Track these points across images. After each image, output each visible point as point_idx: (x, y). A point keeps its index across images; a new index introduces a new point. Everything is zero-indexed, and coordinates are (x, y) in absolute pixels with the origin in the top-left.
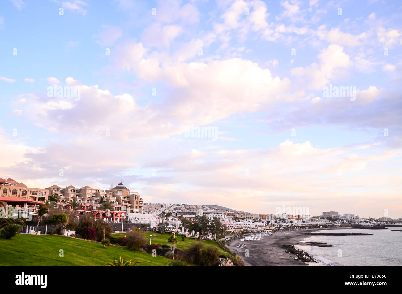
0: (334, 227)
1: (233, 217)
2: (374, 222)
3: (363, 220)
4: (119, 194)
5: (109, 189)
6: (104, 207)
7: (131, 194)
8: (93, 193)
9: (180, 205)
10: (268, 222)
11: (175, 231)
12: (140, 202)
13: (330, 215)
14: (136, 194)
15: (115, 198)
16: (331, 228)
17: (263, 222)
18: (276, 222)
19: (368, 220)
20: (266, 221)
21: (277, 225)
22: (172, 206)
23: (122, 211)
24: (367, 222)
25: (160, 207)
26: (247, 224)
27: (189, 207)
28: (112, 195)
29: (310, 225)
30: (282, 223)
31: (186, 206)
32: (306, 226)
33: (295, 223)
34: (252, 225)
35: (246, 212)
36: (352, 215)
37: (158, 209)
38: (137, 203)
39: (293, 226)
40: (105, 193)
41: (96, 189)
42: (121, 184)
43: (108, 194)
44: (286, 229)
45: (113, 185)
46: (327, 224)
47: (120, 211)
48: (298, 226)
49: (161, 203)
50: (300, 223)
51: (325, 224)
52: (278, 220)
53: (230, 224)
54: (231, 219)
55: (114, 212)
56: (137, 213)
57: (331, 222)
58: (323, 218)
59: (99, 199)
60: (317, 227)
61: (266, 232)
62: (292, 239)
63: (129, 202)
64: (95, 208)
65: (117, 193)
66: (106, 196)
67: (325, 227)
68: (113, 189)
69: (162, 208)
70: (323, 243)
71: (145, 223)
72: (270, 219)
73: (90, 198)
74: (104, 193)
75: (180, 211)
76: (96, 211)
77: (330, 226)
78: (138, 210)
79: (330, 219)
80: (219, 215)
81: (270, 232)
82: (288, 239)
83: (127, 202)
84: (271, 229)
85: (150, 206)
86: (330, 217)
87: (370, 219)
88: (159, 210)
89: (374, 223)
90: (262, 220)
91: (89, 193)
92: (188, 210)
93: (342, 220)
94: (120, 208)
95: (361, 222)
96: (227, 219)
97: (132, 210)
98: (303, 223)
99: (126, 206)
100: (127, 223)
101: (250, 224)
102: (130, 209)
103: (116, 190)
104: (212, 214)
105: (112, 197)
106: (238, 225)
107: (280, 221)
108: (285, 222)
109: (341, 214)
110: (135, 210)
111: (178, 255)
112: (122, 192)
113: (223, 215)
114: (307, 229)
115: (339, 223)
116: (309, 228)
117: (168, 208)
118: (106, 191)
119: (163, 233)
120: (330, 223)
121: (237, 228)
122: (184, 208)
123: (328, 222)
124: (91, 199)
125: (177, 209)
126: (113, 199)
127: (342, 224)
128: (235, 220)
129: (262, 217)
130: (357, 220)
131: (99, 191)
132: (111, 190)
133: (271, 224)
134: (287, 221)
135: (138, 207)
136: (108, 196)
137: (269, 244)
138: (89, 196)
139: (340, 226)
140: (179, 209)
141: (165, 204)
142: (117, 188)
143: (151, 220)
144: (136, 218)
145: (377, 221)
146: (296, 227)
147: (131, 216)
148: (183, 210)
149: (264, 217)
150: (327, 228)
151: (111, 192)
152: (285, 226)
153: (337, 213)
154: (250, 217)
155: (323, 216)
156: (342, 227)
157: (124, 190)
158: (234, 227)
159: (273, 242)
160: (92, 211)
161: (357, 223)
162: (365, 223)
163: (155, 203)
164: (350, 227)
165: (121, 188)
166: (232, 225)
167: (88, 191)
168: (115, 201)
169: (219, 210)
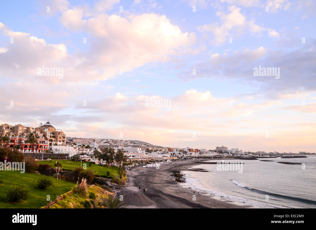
0: (222, 158)
1: (147, 149)
2: (251, 154)
3: (243, 153)
4: (46, 131)
5: (38, 127)
6: (30, 141)
7: (56, 131)
8: (25, 130)
9: (109, 140)
10: (174, 153)
11: (87, 159)
12: (63, 137)
13: (221, 149)
14: (60, 131)
15: (43, 134)
16: (220, 159)
17: (169, 154)
18: (180, 154)
19: (247, 153)
20: (172, 153)
21: (180, 156)
22: (102, 140)
23: (45, 144)
24: (247, 154)
25: (92, 141)
26: (157, 155)
27: (116, 142)
28: (40, 132)
29: (204, 156)
30: (184, 155)
31: (113, 141)
32: (201, 157)
33: (194, 154)
34: (160, 156)
35: (159, 146)
36: (237, 149)
37: (90, 143)
38: (60, 138)
39: (191, 157)
40: (35, 130)
41: (27, 127)
42: (48, 123)
43: (37, 131)
44: (185, 159)
45: (42, 123)
46: (217, 156)
47: (43, 144)
48: (196, 157)
49: (94, 138)
50: (197, 155)
51: (215, 156)
52: (181, 152)
53: (142, 154)
54: (144, 151)
55: (38, 145)
56: (59, 145)
57: (221, 154)
58: (215, 151)
59: (29, 135)
60: (210, 158)
61: (168, 161)
62: (184, 166)
63: (54, 137)
64: (23, 141)
65: (44, 130)
66: (35, 132)
67: (215, 158)
68: (42, 126)
69: (94, 141)
70: (203, 170)
71: (65, 153)
72: (175, 152)
73: (21, 133)
74: (33, 130)
75: (108, 144)
76: (24, 143)
77: (219, 157)
78: (61, 143)
79: (221, 152)
80: (135, 148)
81: (170, 161)
82: (182, 166)
83: (52, 137)
84: (174, 159)
85: (84, 140)
86: (221, 151)
87: (249, 153)
88: (92, 143)
89: (251, 156)
90: (169, 152)
91: (21, 130)
92: (114, 144)
93: (228, 153)
94: (44, 141)
95: (242, 154)
96: (142, 151)
97: (56, 143)
98: (199, 155)
99: (51, 140)
100: (48, 153)
101: (159, 155)
102: (54, 143)
103: (44, 127)
104: (130, 147)
105: (40, 133)
106: (148, 156)
107: (183, 153)
108: (186, 154)
109: (229, 149)
110: (59, 143)
111: (64, 175)
112: (49, 129)
113: (139, 148)
114: (201, 159)
115: (226, 155)
116: (203, 158)
117: (99, 142)
118: (36, 129)
119: (76, 160)
120: (219, 155)
121: (147, 158)
122: (112, 142)
123: (218, 155)
124: (22, 135)
125: (106, 142)
126: (41, 135)
127: (228, 156)
128: (148, 152)
129: (170, 150)
130: (239, 153)
131: (29, 128)
132: (39, 128)
133: (175, 155)
134: (187, 153)
135: (61, 141)
136: (37, 132)
137: (163, 170)
138: (21, 132)
139: (226, 158)
140: (108, 143)
141: (96, 139)
142: (44, 126)
143: (71, 150)
144: (57, 149)
145: (253, 154)
146: (194, 157)
147: (54, 147)
148: (110, 143)
149: (171, 150)
150: (216, 158)
151: (39, 129)
152: (185, 157)
153: (227, 148)
154: (159, 150)
155: (216, 150)
156: (228, 158)
157: (50, 128)
158: (144, 157)
159: (168, 168)
160: (21, 144)
161: (239, 155)
162: (245, 155)
163: (89, 138)
164: (233, 158)
165: (48, 126)
166: (144, 156)
167: (20, 128)
168: (42, 136)
169: (139, 144)
